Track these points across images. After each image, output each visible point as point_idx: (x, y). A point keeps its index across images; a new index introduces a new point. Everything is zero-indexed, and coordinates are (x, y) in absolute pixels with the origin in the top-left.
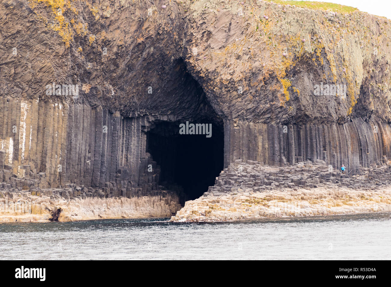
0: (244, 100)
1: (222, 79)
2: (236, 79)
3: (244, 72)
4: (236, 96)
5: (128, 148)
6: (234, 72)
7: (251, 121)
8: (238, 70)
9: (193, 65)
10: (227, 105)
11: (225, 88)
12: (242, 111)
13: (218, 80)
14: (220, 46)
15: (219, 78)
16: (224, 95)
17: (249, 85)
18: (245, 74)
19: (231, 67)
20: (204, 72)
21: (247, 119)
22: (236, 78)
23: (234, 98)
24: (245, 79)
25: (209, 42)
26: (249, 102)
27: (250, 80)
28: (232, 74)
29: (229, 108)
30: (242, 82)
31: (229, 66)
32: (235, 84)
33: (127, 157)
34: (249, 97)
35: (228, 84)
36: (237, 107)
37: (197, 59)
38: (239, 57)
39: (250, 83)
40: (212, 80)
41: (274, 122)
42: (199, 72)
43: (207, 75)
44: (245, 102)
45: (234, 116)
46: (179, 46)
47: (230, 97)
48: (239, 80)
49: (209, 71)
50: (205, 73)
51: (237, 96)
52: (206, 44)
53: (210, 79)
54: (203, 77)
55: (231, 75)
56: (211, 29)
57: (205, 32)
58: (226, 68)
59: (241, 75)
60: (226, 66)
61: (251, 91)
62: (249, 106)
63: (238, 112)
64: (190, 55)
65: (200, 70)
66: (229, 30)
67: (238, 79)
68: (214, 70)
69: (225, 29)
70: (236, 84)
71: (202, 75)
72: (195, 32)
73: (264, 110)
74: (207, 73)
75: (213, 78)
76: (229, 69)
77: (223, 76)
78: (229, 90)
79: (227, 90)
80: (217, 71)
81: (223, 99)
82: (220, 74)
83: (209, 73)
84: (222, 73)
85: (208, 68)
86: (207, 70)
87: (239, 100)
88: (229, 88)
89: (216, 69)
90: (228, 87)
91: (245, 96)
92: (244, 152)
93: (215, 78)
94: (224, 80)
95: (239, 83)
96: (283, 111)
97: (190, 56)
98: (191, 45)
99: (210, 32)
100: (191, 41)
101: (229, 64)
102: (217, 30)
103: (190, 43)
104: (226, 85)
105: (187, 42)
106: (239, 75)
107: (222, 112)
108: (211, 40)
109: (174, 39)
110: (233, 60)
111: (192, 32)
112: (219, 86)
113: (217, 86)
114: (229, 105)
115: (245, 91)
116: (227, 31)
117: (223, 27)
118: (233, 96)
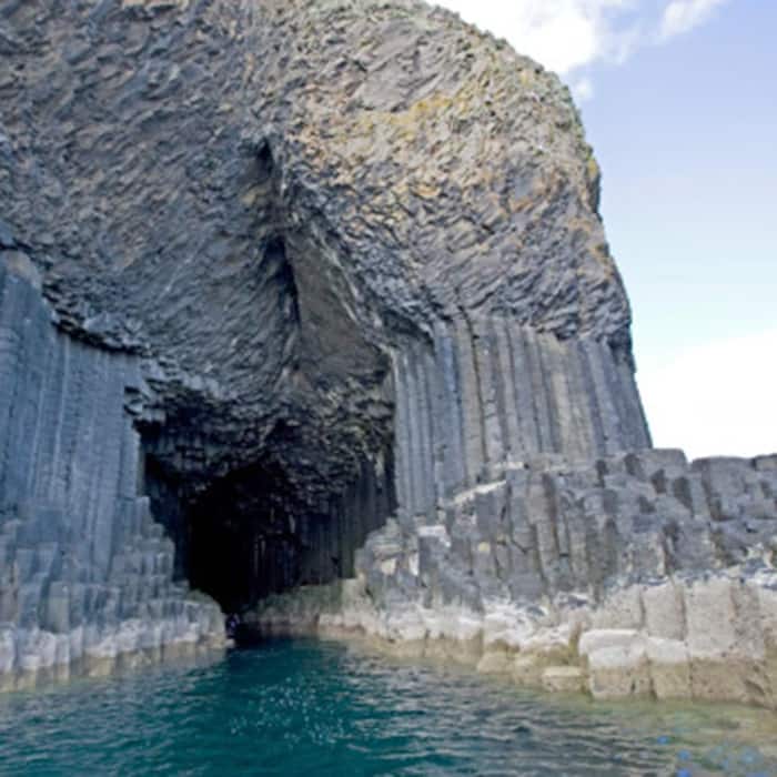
0: (497, 248)
1: (416, 183)
2: (464, 183)
3: (487, 163)
4: (465, 236)
6: (454, 161)
7: (525, 320)
8: (468, 155)
9: (309, 151)
10: (440, 264)
11: (429, 211)
12: (499, 282)
13: (401, 188)
14: (392, 104)
15: (404, 181)
16: (426, 234)
17: (504, 203)
18: (490, 168)
19: (445, 149)
20: (350, 168)
21: (515, 311)
22: (463, 179)
23: (463, 243)
24: (491, 184)
26: (514, 256)
27: (506, 191)
28: (447, 167)
29: (447, 274)
30: (483, 193)
31: (434, 147)
34: (510, 240)
35: (440, 197)
36: (475, 269)
37: (322, 132)
38: (461, 127)
39: (507, 199)
40: (380, 192)
41: (588, 333)
42: (331, 171)
43: (360, 176)
44: (504, 254)
45: (471, 301)
46: (263, 101)
47: (450, 238)
48: (475, 187)
49: (368, 162)
50: (354, 171)
51: (472, 237)
52: (348, 100)
53: (371, 190)
55: (446, 170)
56: (361, 55)
57: (342, 65)
58: (426, 151)
59: (478, 171)
62: (518, 269)
63: (484, 285)
64: (298, 120)
65: (334, 163)
66: (416, 67)
67: (469, 182)
68: (383, 159)
69: (405, 63)
70: (464, 196)
71: (344, 178)
72: (315, 61)
73: (560, 286)
74: (360, 171)
75: (382, 184)
76: (437, 154)
77: (418, 173)
78: (442, 219)
79: (433, 217)
80: (396, 160)
81: (424, 248)
82: (406, 169)
83: (369, 168)
84: (412, 164)
86: (361, 160)
87: (484, 247)
88: (444, 211)
89: (391, 157)
90: (440, 208)
91: (498, 235)
93: (391, 184)
94: (422, 186)
95: (476, 195)
96: (609, 300)
97: (302, 125)
98: (303, 98)
99: (361, 67)
100: (303, 85)
101: (432, 140)
102: (379, 63)
103: (298, 91)
104: (431, 200)
105: (290, 87)
106: (471, 171)
107: (416, 297)
108: (363, 86)
109: (247, 73)
110: (444, 133)
111: (306, 57)
112: (407, 205)
113: (398, 209)
114: (447, 267)
115: (498, 221)
116: (410, 69)
117: (398, 56)
118: (458, 236)
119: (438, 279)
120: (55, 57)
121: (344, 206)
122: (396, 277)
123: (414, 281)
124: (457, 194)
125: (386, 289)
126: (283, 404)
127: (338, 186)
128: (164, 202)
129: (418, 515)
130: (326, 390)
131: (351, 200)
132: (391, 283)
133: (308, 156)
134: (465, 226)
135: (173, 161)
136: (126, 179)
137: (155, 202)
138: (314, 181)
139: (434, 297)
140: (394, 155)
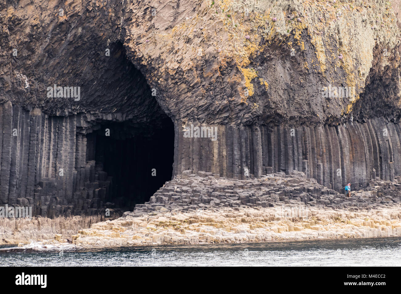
0: (194, 94)
1: (168, 68)
2: (185, 69)
3: (195, 59)
4: (184, 89)
5: (57, 154)
6: (182, 59)
7: (203, 121)
8: (187, 57)
9: (133, 50)
10: (174, 101)
11: (172, 79)
12: (192, 109)
13: (162, 69)
14: (166, 27)
15: (164, 67)
16: (171, 88)
17: (201, 76)
18: (196, 61)
19: (179, 53)
20: (146, 59)
21: (198, 119)
22: (184, 67)
23: (183, 92)
24: (196, 68)
25: (153, 22)
26: (201, 98)
27: (202, 70)
28: (180, 61)
29: (176, 104)
30: (192, 72)
31: (176, 51)
32: (183, 75)
33: (56, 166)
34: (201, 90)
35: (176, 74)
36: (186, 103)
37: (137, 42)
38: (188, 41)
39: (202, 73)
40: (156, 70)
41: (234, 123)
42: (140, 59)
43: (149, 63)
44: (196, 97)
45: (182, 115)
46: (116, 27)
47: (178, 90)
48: (189, 70)
49: (152, 58)
50: (148, 60)
51: (186, 90)
52: (149, 24)
53: (154, 68)
54: (145, 66)
55: (179, 63)
56: (155, 4)
57: (147, 9)
58: (173, 54)
59: (191, 63)
60: (172, 51)
61: (204, 83)
62: (201, 103)
63: (187, 110)
64: (129, 37)
65: (141, 56)
66: (178, 6)
67: (187, 68)
68: (158, 56)
69: (173, 5)
70: (185, 74)
71: (144, 63)
72: (135, 9)
73: (220, 108)
74: (150, 60)
75: (157, 67)
76: (177, 55)
77: (168, 65)
78: (177, 83)
79: (174, 81)
81: (170, 94)
82: (165, 62)
83: (153, 60)
84: (167, 61)
85: (151, 54)
86: (150, 57)
87: (189, 94)
88: (177, 80)
89: (160, 56)
90: (176, 78)
91: (196, 89)
92: (194, 161)
93: (159, 67)
94: (169, 70)
95: (189, 73)
96: (244, 109)
97: (129, 39)
98: (130, 26)
100: (131, 20)
101: (176, 49)
102: (163, 6)
103: (129, 23)
104: (172, 75)
105: (126, 21)
106: (188, 63)
108: (155, 18)
109: (109, 17)
112: (164, 76)
113: (162, 78)
114: (177, 102)
115: (196, 84)
116: (175, 7)
117: (170, 2)
118: (181, 90)
127: (143, 65)
133: (132, 52)
134: (183, 86)
135: (83, 58)
136: (66, 71)
138: (135, 61)
139: (171, 113)
140: (161, 55)
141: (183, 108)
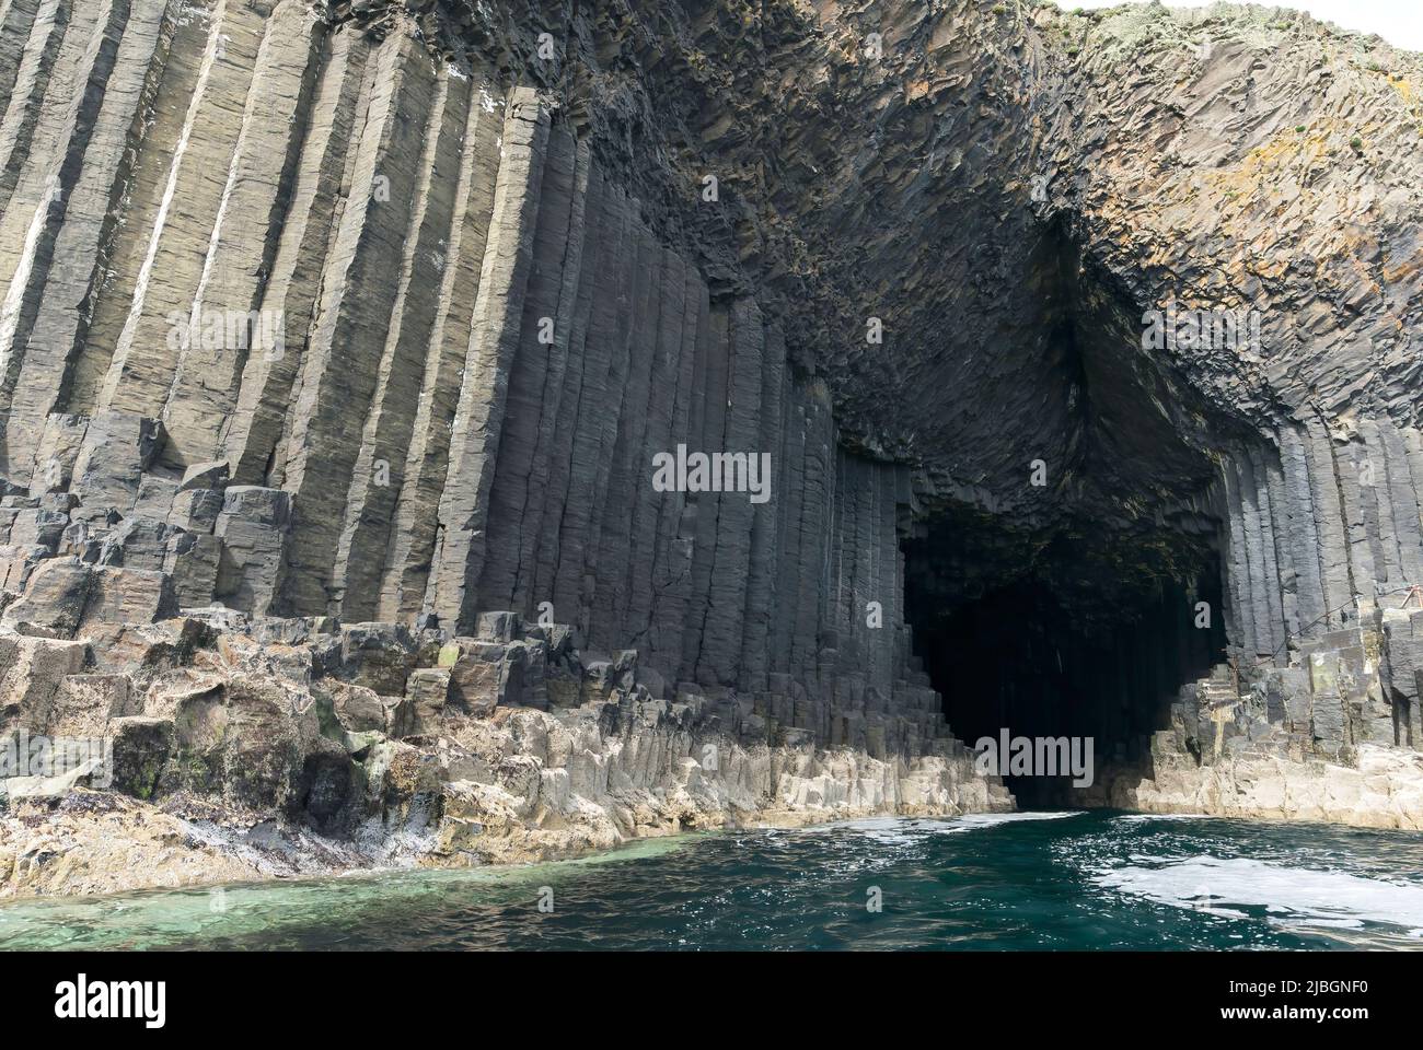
0: (1366, 333)
1: (1254, 260)
2: (1319, 254)
3: (1352, 224)
4: (1323, 319)
5: (854, 567)
7: (1407, 421)
8: (1323, 218)
9: (1114, 228)
10: (1287, 358)
11: (1271, 293)
12: (1369, 376)
13: (1234, 265)
14: (1221, 155)
15: (1239, 257)
16: (1268, 321)
17: (1378, 278)
18: (1355, 231)
19: (1292, 211)
20: (1168, 245)
21: (1391, 412)
22: (1318, 249)
23: (1318, 330)
24: (1357, 251)
25: (1170, 149)
26: (1391, 341)
27: (1378, 257)
28: (1297, 234)
29: (1298, 369)
30: (1346, 263)
31: (1277, 210)
32: (1313, 275)
33: (852, 600)
35: (1286, 274)
36: (1337, 361)
37: (1130, 203)
38: (1314, 178)
39: (1380, 268)
40: (1206, 273)
42: (1143, 250)
43: (1180, 255)
44: (1375, 340)
45: (1330, 402)
46: (1055, 171)
47: (1300, 324)
48: (1334, 257)
49: (1190, 237)
50: (1172, 249)
51: (1330, 321)
52: (1160, 157)
53: (1193, 271)
55: (1294, 238)
56: (1176, 98)
57: (1152, 114)
58: (1266, 217)
59: (1340, 236)
60: (1262, 211)
62: (1395, 358)
63: (1348, 382)
64: (1100, 191)
65: (1147, 240)
66: (1250, 100)
67: (1326, 252)
68: (1209, 231)
69: (1233, 99)
70: (1321, 270)
71: (1159, 257)
72: (1117, 114)
74: (1179, 248)
75: (1209, 262)
76: (1283, 218)
78: (1291, 301)
79: (1278, 299)
80: (1227, 231)
82: (1240, 243)
83: (1191, 244)
84: (1248, 236)
85: (1185, 227)
86: (1180, 235)
88: (1292, 291)
89: (1220, 228)
90: (1288, 288)
91: (1366, 316)
93: (1220, 262)
94: (1263, 262)
95: (1335, 267)
97: (1104, 197)
98: (1104, 161)
99: (1175, 112)
100: (1103, 147)
101: (1275, 202)
102: (1200, 104)
103: (1098, 154)
104: (1273, 279)
105: (1087, 151)
106: (1328, 237)
107: (1254, 398)
108: (1179, 137)
109: (1035, 141)
110: (1290, 188)
111: (1105, 112)
112: (1241, 287)
113: (1230, 293)
114: (1298, 360)
115: (1367, 299)
116: (1243, 105)
117: (1225, 91)
118: (1312, 321)
119: (1285, 377)
120: (848, 172)
121: (1159, 291)
122: (1229, 374)
123: (1252, 379)
124: (1311, 269)
125: (1216, 388)
126: (1065, 515)
127: (1152, 267)
128: (947, 303)
129: (1261, 656)
130: (1123, 499)
131: (1169, 283)
132: (1221, 382)
133: (1112, 234)
134: (1320, 309)
135: (956, 256)
136: (910, 285)
137: (938, 303)
138: (1120, 263)
139: (1280, 398)
140: (1224, 225)
141: (1330, 379)
